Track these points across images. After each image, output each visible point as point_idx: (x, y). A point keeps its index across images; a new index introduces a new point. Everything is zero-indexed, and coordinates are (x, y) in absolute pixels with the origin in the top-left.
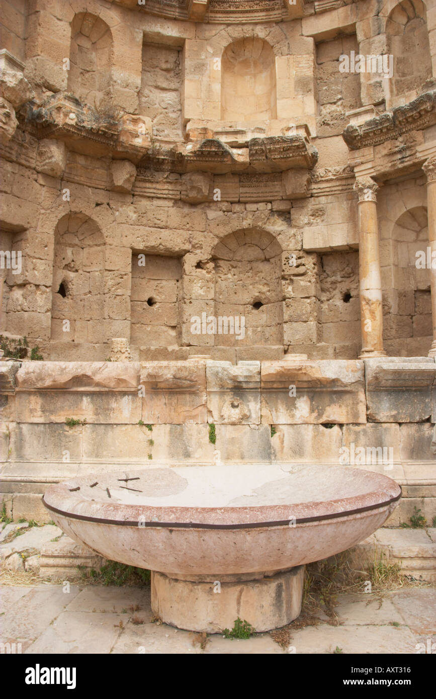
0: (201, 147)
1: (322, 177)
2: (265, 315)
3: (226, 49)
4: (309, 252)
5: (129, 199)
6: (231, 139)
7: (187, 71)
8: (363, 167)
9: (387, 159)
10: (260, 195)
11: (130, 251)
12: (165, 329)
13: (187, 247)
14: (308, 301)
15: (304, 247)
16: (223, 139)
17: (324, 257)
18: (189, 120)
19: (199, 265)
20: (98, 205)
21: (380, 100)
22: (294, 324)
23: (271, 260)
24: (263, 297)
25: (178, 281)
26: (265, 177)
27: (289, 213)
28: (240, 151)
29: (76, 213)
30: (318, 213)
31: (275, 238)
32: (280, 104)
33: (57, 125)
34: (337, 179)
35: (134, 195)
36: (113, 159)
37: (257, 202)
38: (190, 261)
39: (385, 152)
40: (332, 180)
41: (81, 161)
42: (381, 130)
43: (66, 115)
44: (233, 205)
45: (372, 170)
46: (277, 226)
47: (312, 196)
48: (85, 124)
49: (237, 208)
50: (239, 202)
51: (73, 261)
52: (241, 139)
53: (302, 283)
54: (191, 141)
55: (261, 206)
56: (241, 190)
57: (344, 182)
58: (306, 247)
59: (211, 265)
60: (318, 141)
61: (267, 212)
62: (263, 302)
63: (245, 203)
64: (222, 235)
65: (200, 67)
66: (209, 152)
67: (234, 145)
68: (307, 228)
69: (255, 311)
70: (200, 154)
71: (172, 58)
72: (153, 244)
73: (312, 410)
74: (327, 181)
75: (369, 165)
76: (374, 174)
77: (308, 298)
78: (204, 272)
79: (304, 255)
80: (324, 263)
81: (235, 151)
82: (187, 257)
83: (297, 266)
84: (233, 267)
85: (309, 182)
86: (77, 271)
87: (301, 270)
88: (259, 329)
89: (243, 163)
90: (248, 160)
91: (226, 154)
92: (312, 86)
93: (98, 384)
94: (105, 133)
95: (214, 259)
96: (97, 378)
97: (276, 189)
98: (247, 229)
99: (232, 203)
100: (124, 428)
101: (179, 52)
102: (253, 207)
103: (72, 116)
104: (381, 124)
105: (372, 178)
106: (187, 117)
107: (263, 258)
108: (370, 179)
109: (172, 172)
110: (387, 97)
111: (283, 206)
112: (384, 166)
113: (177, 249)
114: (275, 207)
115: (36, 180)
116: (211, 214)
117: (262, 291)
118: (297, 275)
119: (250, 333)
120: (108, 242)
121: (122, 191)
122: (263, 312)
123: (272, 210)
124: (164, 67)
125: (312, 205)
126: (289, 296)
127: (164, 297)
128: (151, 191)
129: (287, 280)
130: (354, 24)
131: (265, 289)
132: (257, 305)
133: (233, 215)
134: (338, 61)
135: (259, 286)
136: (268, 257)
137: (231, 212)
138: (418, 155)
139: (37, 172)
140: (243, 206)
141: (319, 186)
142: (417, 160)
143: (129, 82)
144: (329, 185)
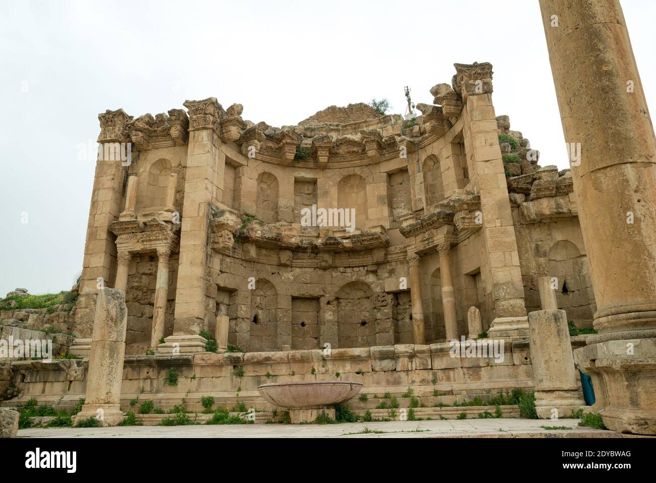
0: (326, 241)
1: (393, 251)
2: (367, 330)
3: (340, 182)
4: (388, 293)
5: (289, 269)
6: (342, 235)
7: (319, 196)
8: (410, 248)
9: (421, 243)
10: (361, 262)
11: (291, 297)
12: (312, 339)
13: (322, 293)
14: (389, 320)
16: (337, 235)
17: (398, 295)
19: (328, 303)
20: (273, 274)
21: (421, 208)
22: (382, 334)
23: (369, 298)
24: (366, 318)
25: (317, 312)
26: (363, 253)
27: (377, 271)
28: (347, 241)
29: (262, 279)
30: (392, 272)
31: (370, 286)
32: (370, 211)
33: (251, 238)
34: (401, 252)
35: (292, 267)
36: (280, 249)
37: (359, 267)
38: (323, 301)
39: (420, 240)
40: (398, 253)
41: (264, 252)
42: (417, 228)
43: (256, 232)
44: (346, 269)
45: (415, 249)
46: (371, 278)
47: (388, 262)
48: (265, 235)
49: (349, 270)
50: (349, 267)
51: (260, 304)
52: (347, 235)
53: (386, 311)
54: (321, 237)
55: (361, 268)
56: (350, 260)
57: (403, 255)
58: (386, 290)
59: (335, 303)
60: (391, 231)
61: (365, 272)
62: (367, 322)
63: (353, 267)
64: (341, 286)
65: (326, 193)
66: (330, 243)
67: (344, 237)
68: (386, 279)
69: (363, 328)
70: (326, 244)
71: (311, 188)
72: (303, 293)
73: (351, 368)
74: (396, 253)
75: (413, 247)
76: (416, 251)
78: (332, 306)
79: (386, 295)
80: (398, 298)
81: (345, 241)
82: (322, 299)
83: (383, 301)
84: (349, 302)
85: (386, 255)
86: (263, 309)
87: (384, 303)
88: (365, 337)
89: (349, 248)
90: (351, 245)
91: (338, 243)
92: (386, 201)
93: (273, 360)
94: (276, 238)
95: (337, 299)
96: (273, 358)
97: (368, 259)
98: (355, 281)
99: (345, 268)
100: (283, 376)
101: (315, 184)
102: (356, 269)
103: (259, 232)
104: (416, 225)
105: (415, 253)
107: (365, 296)
108: (414, 254)
109: (312, 253)
110: (425, 207)
111: (373, 268)
112: (421, 247)
113: (316, 295)
114: (369, 269)
115: (241, 265)
116: (334, 274)
117: (366, 315)
118: (381, 306)
119: (360, 340)
120: (279, 294)
121: (285, 266)
122: (366, 327)
123: (367, 271)
124: (307, 193)
125: (389, 267)
126: (378, 318)
127: (310, 321)
128: (301, 264)
129: (377, 309)
130: (407, 166)
131: (367, 314)
132: (364, 324)
133: (346, 274)
134: (401, 184)
135: (364, 313)
136: (368, 296)
137: (345, 272)
138: (435, 242)
139: (242, 260)
140: (351, 269)
141: (392, 256)
142: (434, 245)
143: (288, 205)
144: (397, 255)
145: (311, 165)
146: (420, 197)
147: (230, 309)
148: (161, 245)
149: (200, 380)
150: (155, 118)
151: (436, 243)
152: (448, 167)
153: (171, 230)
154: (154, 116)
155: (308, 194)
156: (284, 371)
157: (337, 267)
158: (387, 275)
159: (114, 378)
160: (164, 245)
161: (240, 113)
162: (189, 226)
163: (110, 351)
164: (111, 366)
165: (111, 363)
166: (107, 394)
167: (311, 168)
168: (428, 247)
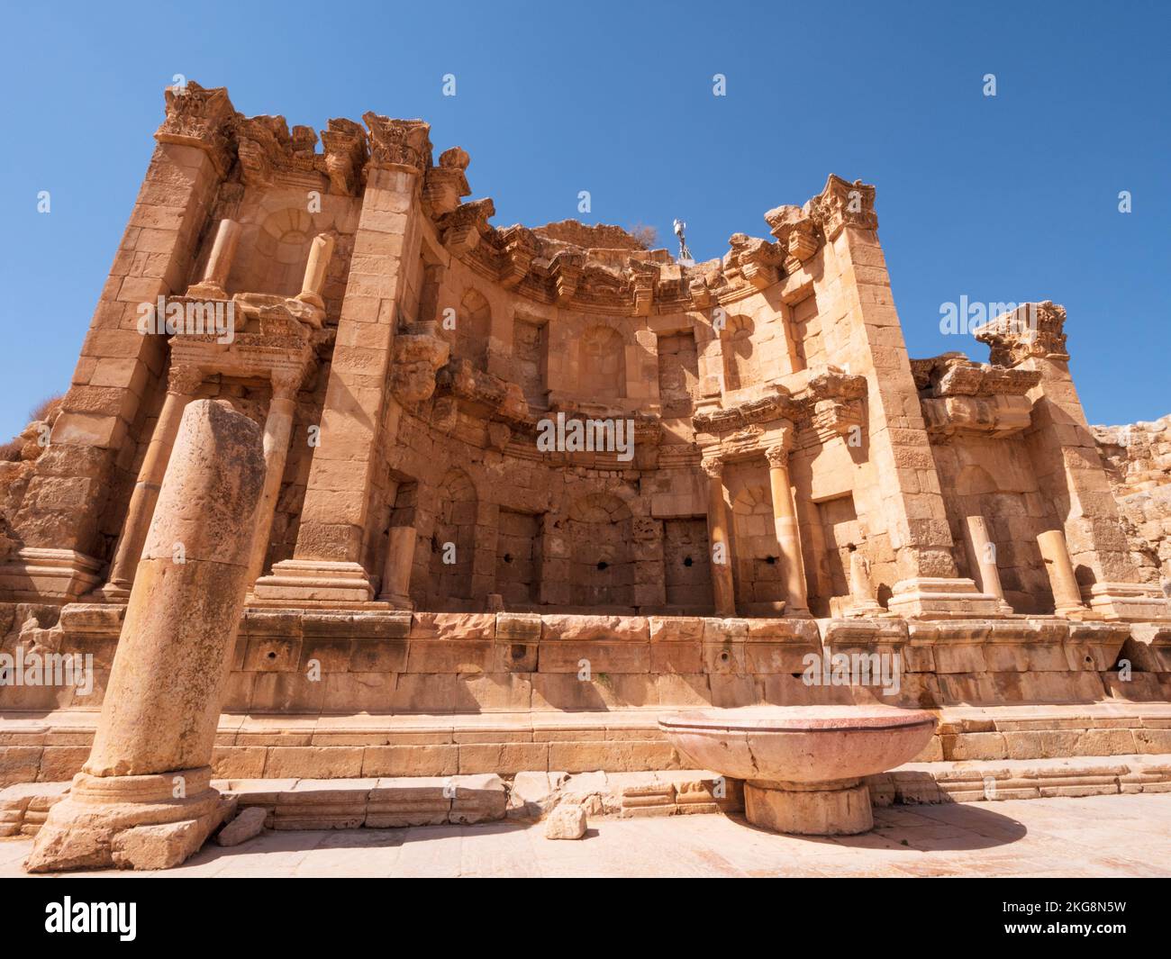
1: (670, 453)
2: (610, 576)
4: (656, 519)
5: (500, 457)
6: (594, 414)
7: (550, 348)
8: (710, 449)
9: (732, 444)
10: (613, 463)
11: (498, 507)
13: (546, 507)
14: (657, 564)
15: (653, 514)
16: (589, 413)
17: (667, 524)
18: (551, 391)
19: (556, 526)
21: (717, 392)
22: (645, 586)
23: (619, 524)
24: (610, 557)
25: (533, 538)
27: (638, 483)
29: (455, 468)
30: (665, 485)
31: (625, 503)
32: (629, 385)
35: (504, 454)
36: (492, 420)
37: (610, 471)
38: (549, 521)
39: (731, 438)
40: (677, 456)
43: (466, 380)
45: (718, 452)
46: (627, 492)
47: (659, 469)
48: (481, 390)
49: (592, 474)
50: (593, 469)
51: (443, 513)
52: (602, 415)
53: (652, 547)
55: (614, 474)
56: (598, 458)
57: (687, 459)
58: (655, 513)
59: (568, 525)
61: (619, 481)
62: (609, 563)
63: (599, 470)
64: (578, 498)
65: (562, 346)
68: (654, 496)
69: (601, 572)
71: (533, 333)
72: (518, 502)
74: (673, 456)
75: (716, 447)
76: (720, 455)
77: (657, 561)
78: (561, 531)
79: (652, 521)
80: (668, 529)
82: (547, 517)
83: (647, 531)
84: (583, 528)
85: (658, 456)
86: (446, 524)
87: (650, 535)
88: (605, 589)
92: (656, 374)
94: (495, 399)
95: (569, 520)
98: (601, 493)
99: (588, 470)
101: (539, 329)
102: (602, 474)
103: (472, 381)
104: (728, 415)
105: (719, 458)
106: (550, 388)
107: (609, 520)
108: (714, 460)
110: (723, 391)
111: (635, 476)
112: (730, 450)
113: (538, 509)
114: (626, 476)
115: (428, 435)
116: (568, 478)
117: (609, 551)
118: (646, 539)
119: (596, 593)
120: (480, 499)
121: (496, 450)
122: (608, 573)
123: (622, 479)
124: (526, 341)
125: (659, 476)
126: (638, 559)
127: (519, 553)
128: (519, 452)
129: (636, 543)
130: (693, 328)
131: (610, 549)
132: (602, 566)
133: (587, 481)
134: (676, 354)
135: (604, 547)
136: (614, 520)
137: (585, 477)
138: (760, 443)
139: (430, 428)
140: (597, 472)
141: (666, 460)
142: (759, 448)
143: (503, 352)
144: (675, 459)
145: (543, 296)
146: (715, 375)
147: (395, 517)
148: (284, 364)
149: (424, 680)
150: (291, 132)
151: (761, 445)
152: (771, 335)
153: (310, 341)
154: (290, 125)
155: (528, 344)
156: (637, 664)
157: (575, 466)
158: (654, 488)
159: (212, 681)
160: (293, 365)
161: (463, 167)
162: (355, 337)
163: (211, 593)
164: (207, 643)
165: (208, 634)
166: (183, 736)
167: (541, 302)
168: (744, 451)
